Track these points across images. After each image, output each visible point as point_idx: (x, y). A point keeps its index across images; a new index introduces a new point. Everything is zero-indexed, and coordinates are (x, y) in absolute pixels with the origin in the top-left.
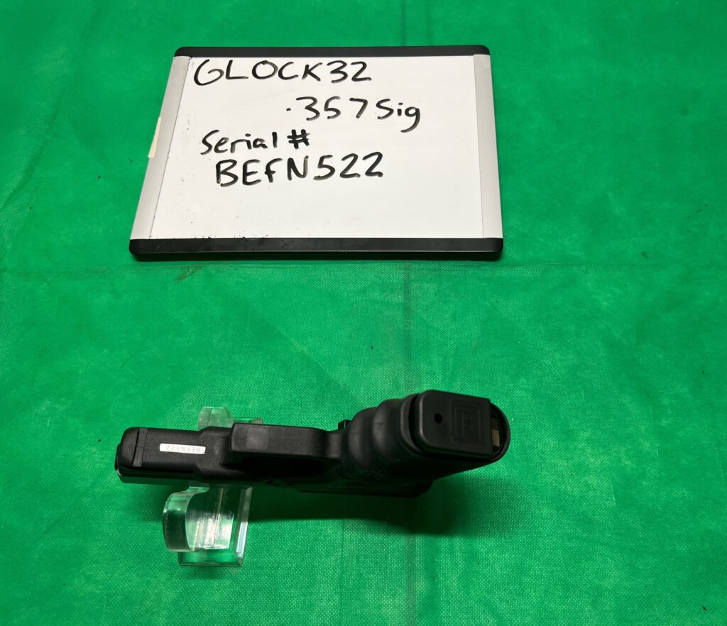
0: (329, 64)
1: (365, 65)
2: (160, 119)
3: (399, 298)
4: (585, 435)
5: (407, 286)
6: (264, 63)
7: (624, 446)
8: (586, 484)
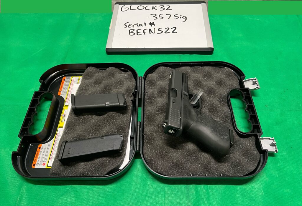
0: (159, 6)
1: (170, 6)
2: (112, 20)
6: (140, 6)
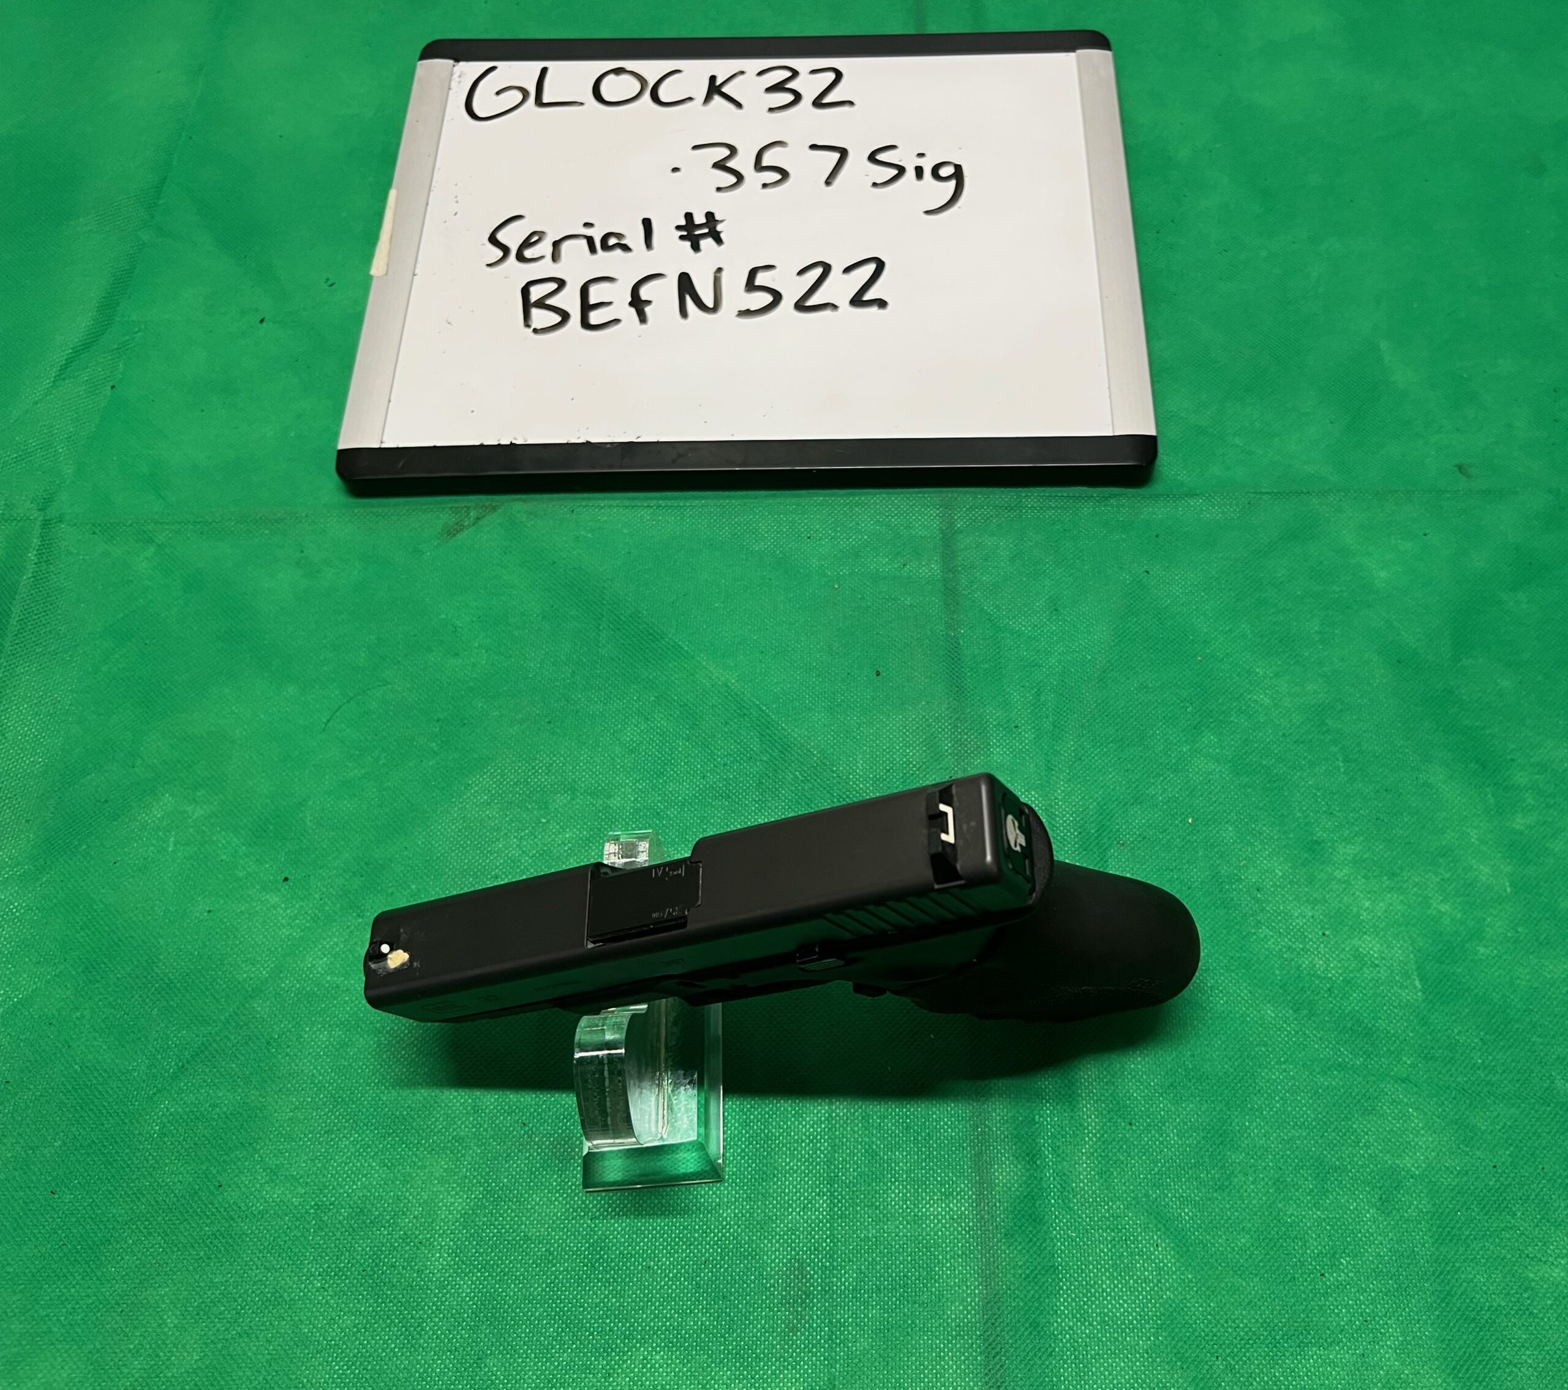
0: (762, 73)
1: (839, 75)
2: (393, 194)
3: (933, 568)
4: (1352, 850)
5: (948, 540)
6: (618, 71)
7: (1436, 874)
8: (1358, 956)
